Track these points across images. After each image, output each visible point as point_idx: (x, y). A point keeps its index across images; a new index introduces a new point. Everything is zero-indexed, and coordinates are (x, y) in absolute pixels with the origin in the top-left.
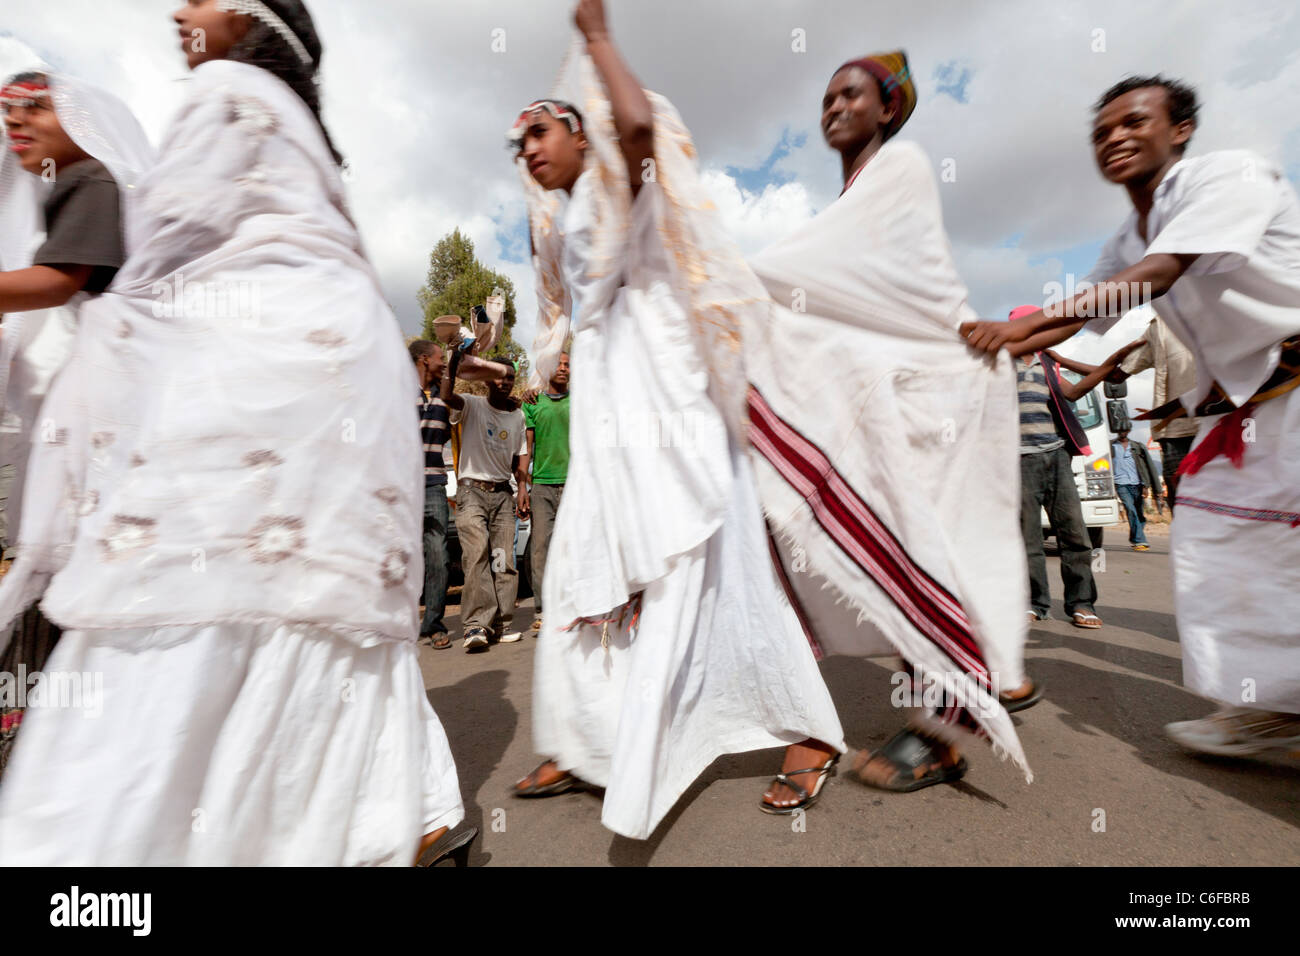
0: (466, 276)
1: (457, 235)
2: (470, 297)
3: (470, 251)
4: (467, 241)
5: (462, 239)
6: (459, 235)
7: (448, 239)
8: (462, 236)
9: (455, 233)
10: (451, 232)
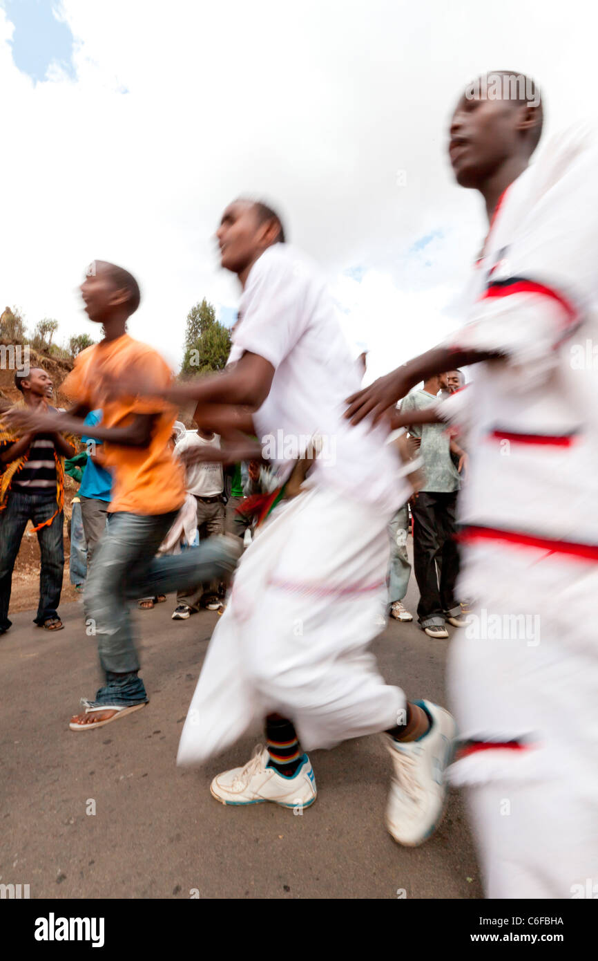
0: (210, 331)
1: (204, 303)
2: (212, 346)
3: (213, 314)
4: (211, 307)
5: (208, 306)
6: (206, 303)
7: (198, 306)
8: (208, 304)
9: (203, 301)
10: (201, 301)
